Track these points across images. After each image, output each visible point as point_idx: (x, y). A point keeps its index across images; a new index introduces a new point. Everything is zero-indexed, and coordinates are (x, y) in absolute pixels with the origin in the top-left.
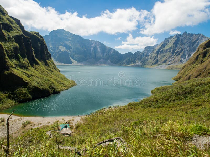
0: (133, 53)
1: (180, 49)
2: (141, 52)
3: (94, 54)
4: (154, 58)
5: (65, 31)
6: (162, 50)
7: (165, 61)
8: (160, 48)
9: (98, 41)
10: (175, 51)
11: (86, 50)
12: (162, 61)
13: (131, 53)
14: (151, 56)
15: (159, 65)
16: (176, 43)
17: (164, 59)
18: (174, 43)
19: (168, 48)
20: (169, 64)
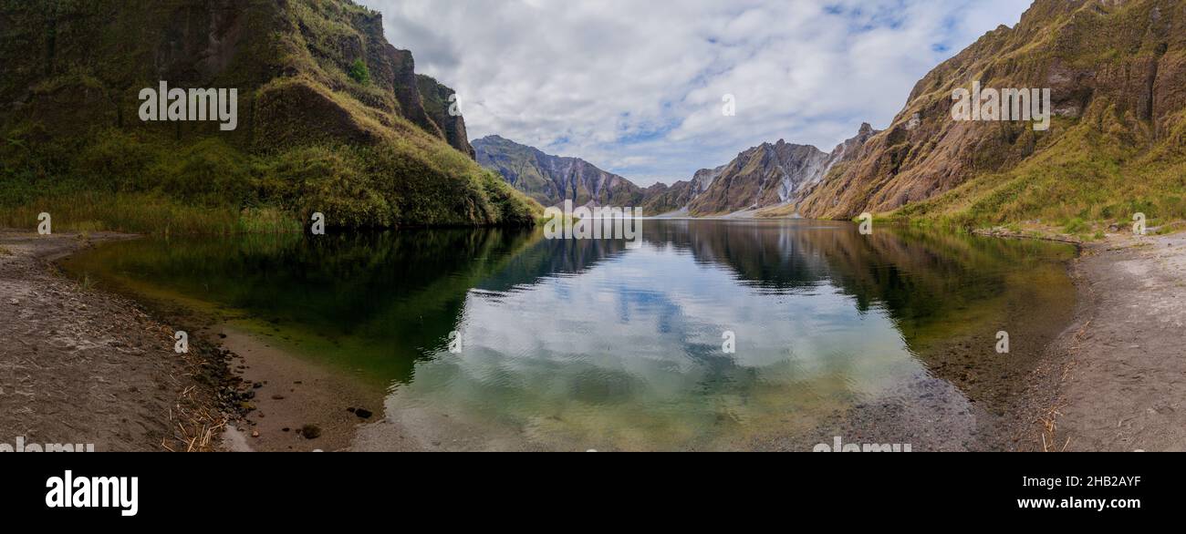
0: (669, 186)
1: (775, 175)
2: (686, 183)
3: (572, 191)
4: (720, 196)
5: (502, 139)
6: (737, 177)
7: (745, 203)
8: (731, 173)
9: (580, 159)
10: (765, 180)
11: (551, 180)
12: (739, 203)
13: (663, 184)
14: (713, 191)
15: (732, 211)
16: (766, 162)
17: (743, 197)
18: (762, 162)
19: (749, 172)
20: (755, 208)
